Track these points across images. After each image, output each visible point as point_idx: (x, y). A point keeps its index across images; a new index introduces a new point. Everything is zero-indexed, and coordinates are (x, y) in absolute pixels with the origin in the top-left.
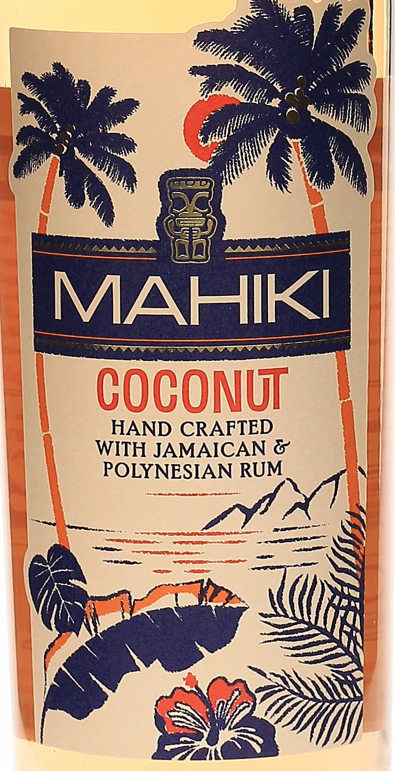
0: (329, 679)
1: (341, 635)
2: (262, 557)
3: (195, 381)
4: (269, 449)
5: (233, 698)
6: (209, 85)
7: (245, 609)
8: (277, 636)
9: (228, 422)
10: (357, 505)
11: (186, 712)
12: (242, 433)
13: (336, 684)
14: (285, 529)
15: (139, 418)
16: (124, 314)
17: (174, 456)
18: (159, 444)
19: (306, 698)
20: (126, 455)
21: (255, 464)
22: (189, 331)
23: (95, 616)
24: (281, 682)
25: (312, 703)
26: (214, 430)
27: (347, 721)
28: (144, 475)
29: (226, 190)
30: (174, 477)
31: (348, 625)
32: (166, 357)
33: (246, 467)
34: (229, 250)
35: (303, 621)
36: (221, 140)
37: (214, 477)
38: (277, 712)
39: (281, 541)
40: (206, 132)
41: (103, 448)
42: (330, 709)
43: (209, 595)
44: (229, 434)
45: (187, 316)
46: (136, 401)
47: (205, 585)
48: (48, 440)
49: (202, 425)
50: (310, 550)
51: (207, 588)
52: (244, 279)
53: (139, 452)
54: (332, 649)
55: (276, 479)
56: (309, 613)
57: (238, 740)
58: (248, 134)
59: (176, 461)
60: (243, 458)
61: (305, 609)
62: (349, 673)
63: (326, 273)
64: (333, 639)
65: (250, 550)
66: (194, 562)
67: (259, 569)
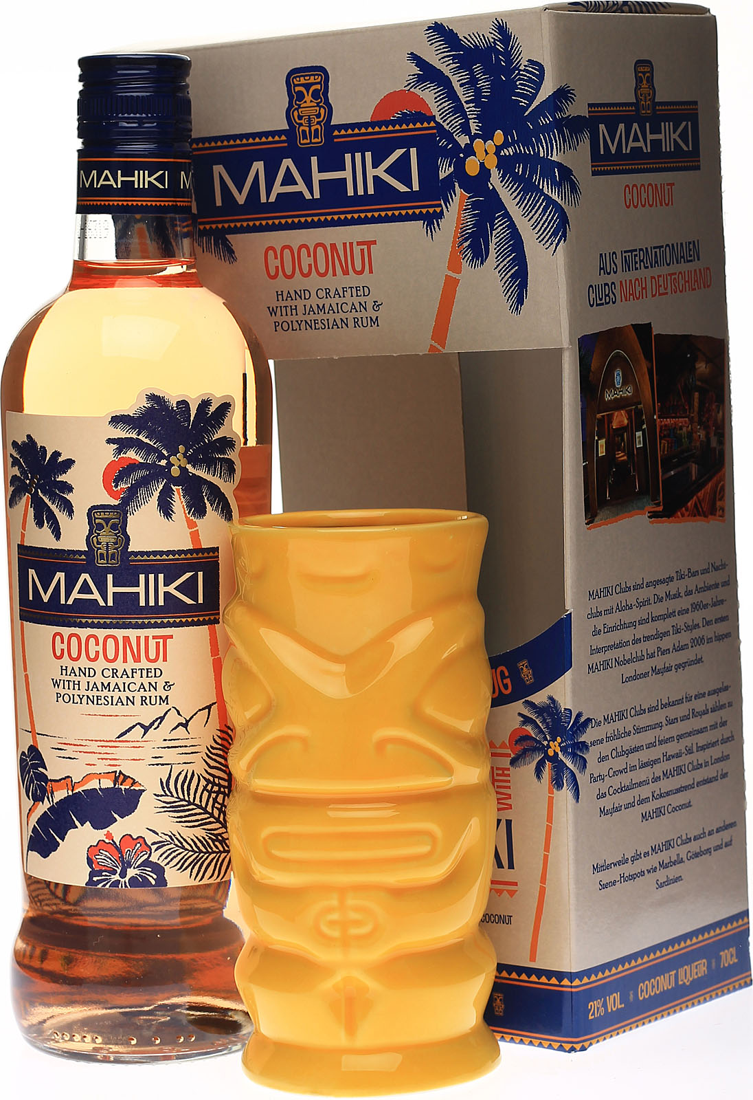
0: (204, 838)
1: (213, 810)
2: (156, 757)
3: (111, 642)
4: (160, 687)
5: (136, 848)
6: (119, 451)
7: (144, 791)
8: (166, 809)
9: (132, 670)
10: (225, 725)
11: (106, 856)
12: (142, 677)
13: (210, 841)
14: (171, 740)
15: (76, 665)
16: (67, 598)
17: (98, 690)
18: (88, 682)
19: (187, 850)
20: (69, 689)
21: (150, 697)
22: (106, 610)
23: (52, 793)
24: (169, 839)
25: (191, 853)
26: (123, 674)
27: (218, 866)
28: (79, 702)
29: (130, 518)
30: (97, 704)
31: (219, 803)
32: (93, 626)
33: (144, 698)
34: (132, 557)
35: (184, 800)
36: (127, 486)
37: (123, 705)
38: (166, 858)
39: (168, 747)
40: (117, 481)
41: (56, 684)
42: (204, 857)
43: (120, 781)
44: (133, 677)
45: (105, 600)
46: (74, 654)
47: (117, 774)
48: (26, 676)
49: (115, 671)
50: (189, 754)
51: (119, 776)
52: (142, 577)
53: (77, 687)
54: (206, 819)
55: (165, 707)
56: (189, 794)
57: (139, 875)
58: (144, 483)
59: (99, 693)
60: (142, 692)
61: (186, 792)
62: (220, 834)
63: (200, 574)
64: (207, 812)
65: (147, 752)
66: (110, 759)
67: (153, 765)
